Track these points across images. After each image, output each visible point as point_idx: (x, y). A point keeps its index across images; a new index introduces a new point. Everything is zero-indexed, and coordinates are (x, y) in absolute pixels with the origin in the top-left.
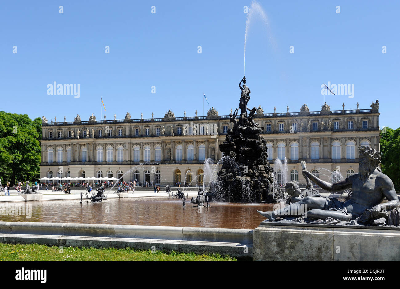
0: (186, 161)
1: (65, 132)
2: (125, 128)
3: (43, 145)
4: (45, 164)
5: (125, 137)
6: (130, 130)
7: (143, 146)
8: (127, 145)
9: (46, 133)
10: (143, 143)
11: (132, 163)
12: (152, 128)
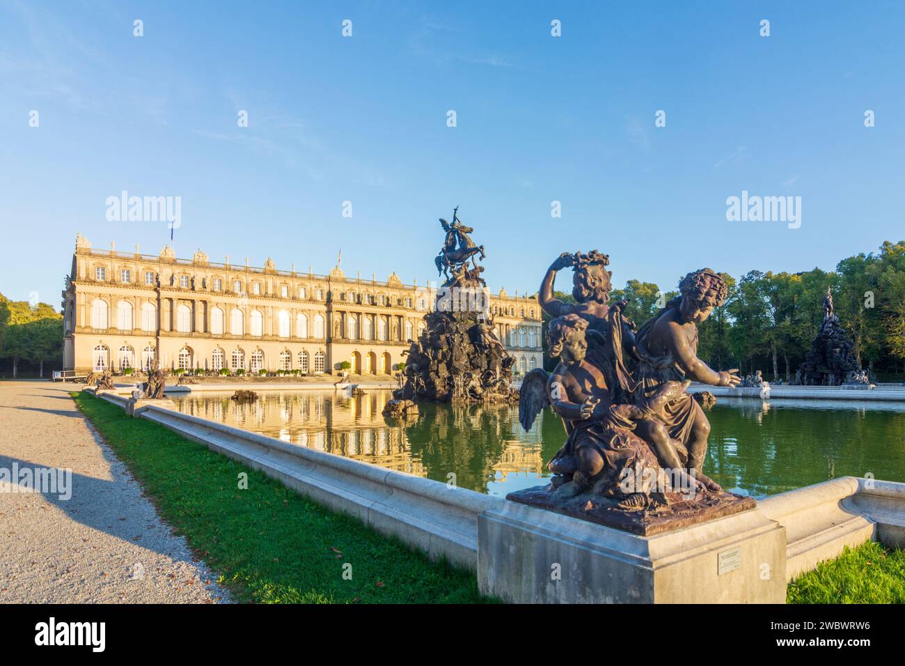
0: (359, 340)
1: (137, 273)
2: (266, 283)
3: (80, 293)
4: (86, 330)
5: (265, 296)
6: (274, 287)
7: (297, 313)
8: (270, 309)
9: (87, 270)
10: (296, 309)
11: (278, 339)
12: (311, 288)
